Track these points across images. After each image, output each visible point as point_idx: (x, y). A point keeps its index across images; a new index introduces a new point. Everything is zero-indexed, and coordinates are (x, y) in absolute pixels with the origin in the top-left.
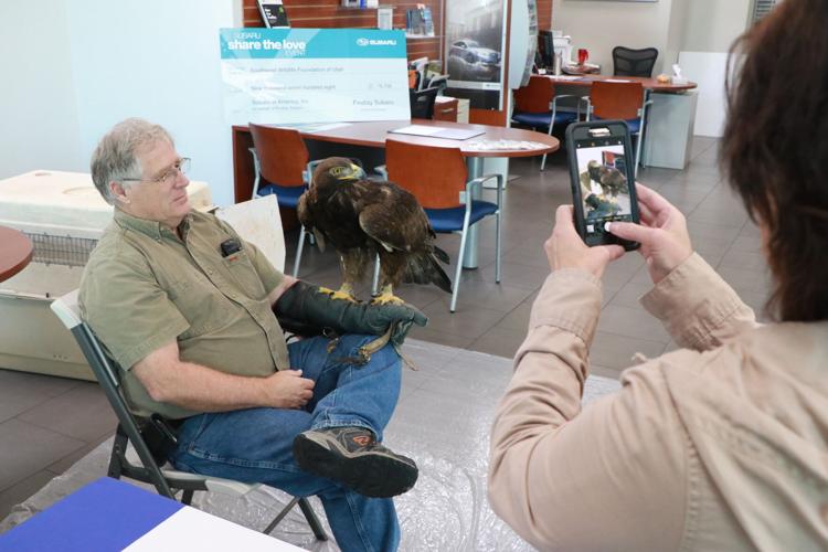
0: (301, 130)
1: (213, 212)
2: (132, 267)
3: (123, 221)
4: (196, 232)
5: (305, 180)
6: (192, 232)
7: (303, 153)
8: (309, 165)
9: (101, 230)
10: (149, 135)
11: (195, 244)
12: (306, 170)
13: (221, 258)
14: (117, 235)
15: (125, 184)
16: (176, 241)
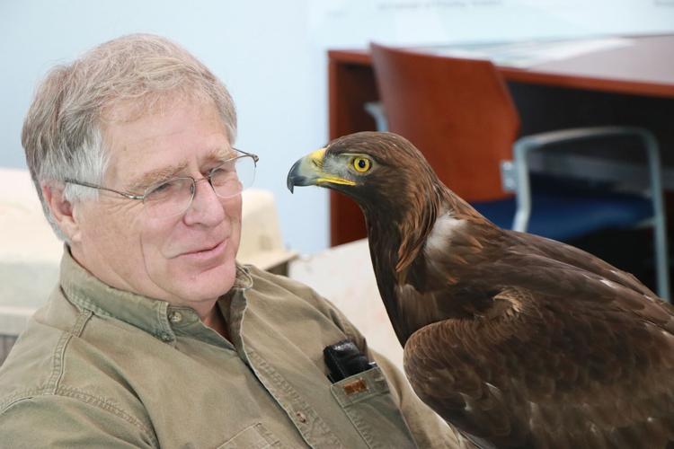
0: (500, 59)
1: (283, 269)
2: (96, 419)
3: (84, 294)
4: (259, 315)
5: (509, 183)
6: (249, 315)
7: (505, 116)
8: (520, 148)
9: (29, 312)
10: (142, 83)
11: (260, 347)
12: (510, 157)
13: (327, 385)
14: (57, 334)
15: (72, 192)
16: (213, 341)
